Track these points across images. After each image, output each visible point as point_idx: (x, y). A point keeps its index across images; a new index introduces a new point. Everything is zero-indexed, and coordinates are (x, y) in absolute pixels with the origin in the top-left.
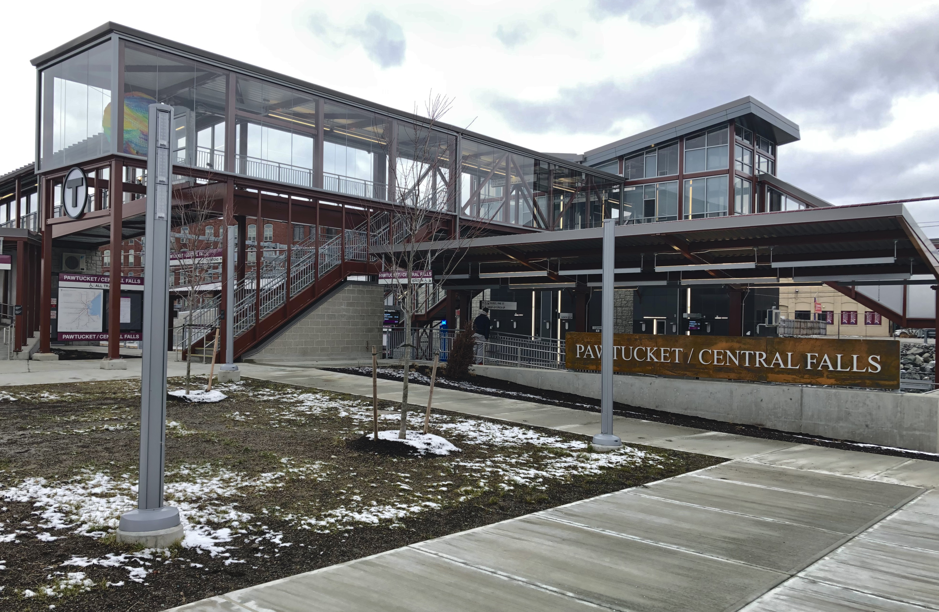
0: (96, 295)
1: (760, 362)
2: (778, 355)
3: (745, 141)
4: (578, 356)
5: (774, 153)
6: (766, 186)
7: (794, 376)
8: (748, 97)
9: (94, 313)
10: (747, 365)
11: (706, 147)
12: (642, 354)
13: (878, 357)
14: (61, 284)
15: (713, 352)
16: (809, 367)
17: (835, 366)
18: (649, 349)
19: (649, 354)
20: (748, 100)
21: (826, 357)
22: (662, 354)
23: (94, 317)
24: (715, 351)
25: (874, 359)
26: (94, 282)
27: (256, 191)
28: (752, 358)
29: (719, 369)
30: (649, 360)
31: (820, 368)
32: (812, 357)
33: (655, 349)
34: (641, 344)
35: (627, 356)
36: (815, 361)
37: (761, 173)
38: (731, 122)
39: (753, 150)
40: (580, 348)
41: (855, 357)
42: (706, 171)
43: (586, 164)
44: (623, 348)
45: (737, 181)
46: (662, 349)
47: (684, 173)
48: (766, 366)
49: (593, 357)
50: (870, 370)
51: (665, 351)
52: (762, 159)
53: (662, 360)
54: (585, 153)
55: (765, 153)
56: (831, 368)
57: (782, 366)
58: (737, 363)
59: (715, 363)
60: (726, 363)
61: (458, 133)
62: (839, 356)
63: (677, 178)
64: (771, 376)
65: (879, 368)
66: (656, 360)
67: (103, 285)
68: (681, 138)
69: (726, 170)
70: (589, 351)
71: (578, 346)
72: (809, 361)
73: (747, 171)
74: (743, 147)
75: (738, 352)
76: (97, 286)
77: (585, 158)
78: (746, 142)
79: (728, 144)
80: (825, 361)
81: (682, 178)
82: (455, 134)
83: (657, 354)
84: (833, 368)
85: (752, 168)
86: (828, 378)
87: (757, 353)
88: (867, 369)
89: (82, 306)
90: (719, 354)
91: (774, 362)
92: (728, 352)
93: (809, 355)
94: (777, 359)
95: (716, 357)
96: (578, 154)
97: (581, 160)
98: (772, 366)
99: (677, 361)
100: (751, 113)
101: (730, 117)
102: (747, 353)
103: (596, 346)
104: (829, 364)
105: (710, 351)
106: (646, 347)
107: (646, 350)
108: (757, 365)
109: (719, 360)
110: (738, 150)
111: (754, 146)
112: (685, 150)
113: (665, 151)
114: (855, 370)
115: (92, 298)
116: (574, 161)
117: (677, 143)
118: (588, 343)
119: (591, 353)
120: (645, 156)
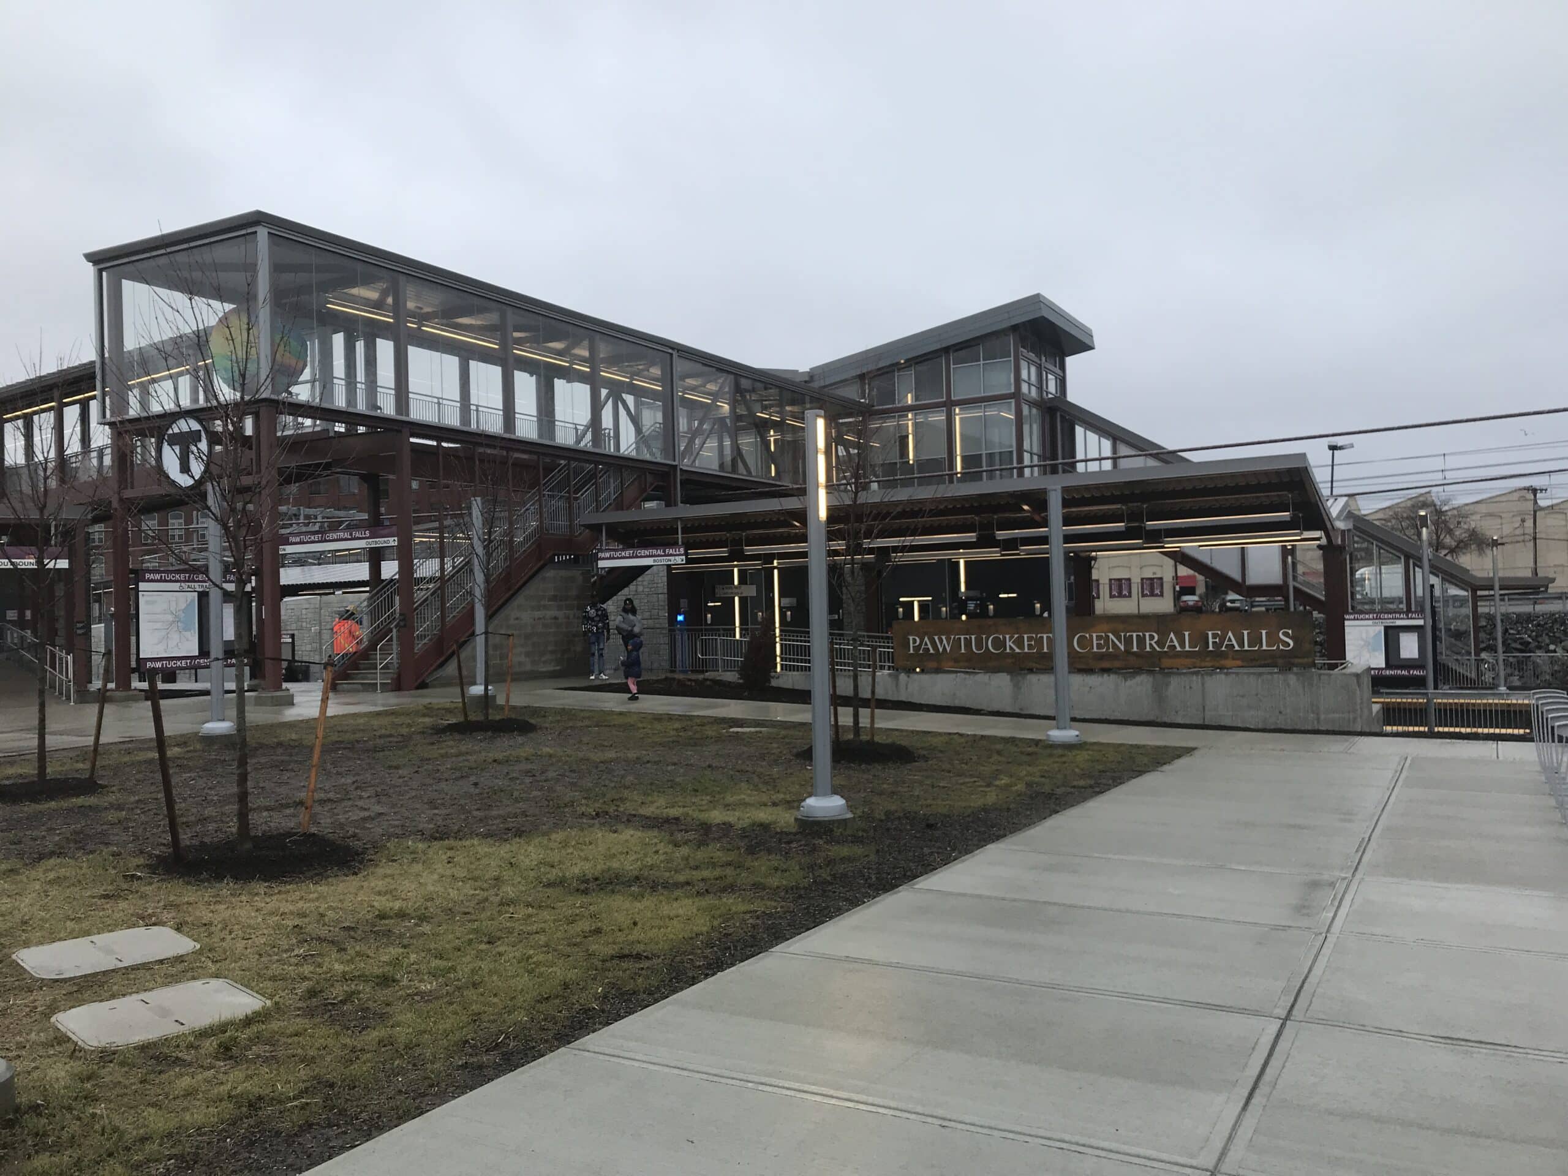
0: (189, 601)
1: (1151, 645)
2: (1172, 635)
3: (1030, 354)
4: (912, 651)
5: (1063, 367)
6: (1058, 414)
7: (1194, 660)
8: (1038, 295)
9: (187, 629)
10: (1135, 649)
11: (982, 362)
12: (1000, 644)
13: (1290, 632)
14: (142, 586)
15: (1091, 636)
16: (1211, 648)
17: (1242, 644)
18: (1007, 636)
19: (1009, 643)
20: (1036, 300)
21: (1230, 634)
22: (1026, 643)
23: (188, 634)
24: (1094, 635)
25: (1286, 634)
26: (185, 581)
27: (435, 443)
28: (1141, 641)
29: (1101, 657)
30: (1008, 651)
31: (1223, 649)
32: (1215, 636)
33: (1016, 636)
34: (997, 632)
35: (979, 647)
36: (1217, 640)
37: (1050, 396)
38: (1015, 328)
39: (1040, 365)
40: (915, 641)
41: (1264, 632)
42: (983, 395)
43: (816, 385)
44: (973, 637)
45: (1026, 410)
46: (1025, 636)
47: (953, 398)
48: (1158, 649)
49: (932, 651)
50: (1281, 647)
51: (1030, 639)
52: (1050, 376)
53: (1026, 650)
54: (811, 369)
55: (1051, 367)
56: (1237, 648)
57: (1179, 649)
58: (1122, 648)
59: (1095, 650)
60: (1108, 648)
61: (673, 349)
62: (1246, 633)
63: (943, 404)
64: (1166, 662)
65: (1291, 643)
66: (1017, 650)
67: (196, 585)
68: (946, 350)
69: (1010, 394)
70: (926, 644)
71: (911, 638)
72: (1211, 640)
73: (1034, 392)
74: (1030, 362)
75: (1123, 634)
76: (189, 587)
77: (812, 375)
78: (1032, 355)
79: (1012, 358)
80: (1230, 640)
81: (949, 405)
82: (670, 351)
83: (1019, 643)
84: (1239, 646)
85: (1040, 388)
86: (1234, 659)
87: (1147, 634)
88: (1278, 646)
89: (170, 618)
90: (1099, 638)
91: (1168, 644)
92: (1111, 636)
93: (1210, 633)
94: (1172, 641)
95: (1095, 642)
96: (801, 370)
97: (807, 379)
98: (1166, 649)
99: (1045, 650)
100: (1043, 317)
101: (1014, 322)
102: (1135, 635)
103: (936, 638)
104: (1234, 642)
105: (1087, 635)
106: (1004, 634)
107: (1005, 638)
108: (1148, 649)
109: (1099, 646)
110: (1024, 365)
111: (1041, 360)
112: (952, 366)
113: (923, 368)
114: (1264, 647)
115: (183, 606)
116: (798, 380)
117: (941, 356)
118: (926, 634)
119: (929, 646)
120: (896, 374)
